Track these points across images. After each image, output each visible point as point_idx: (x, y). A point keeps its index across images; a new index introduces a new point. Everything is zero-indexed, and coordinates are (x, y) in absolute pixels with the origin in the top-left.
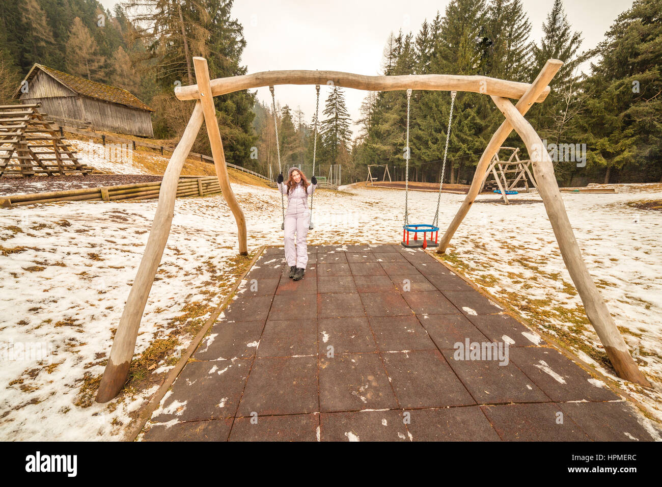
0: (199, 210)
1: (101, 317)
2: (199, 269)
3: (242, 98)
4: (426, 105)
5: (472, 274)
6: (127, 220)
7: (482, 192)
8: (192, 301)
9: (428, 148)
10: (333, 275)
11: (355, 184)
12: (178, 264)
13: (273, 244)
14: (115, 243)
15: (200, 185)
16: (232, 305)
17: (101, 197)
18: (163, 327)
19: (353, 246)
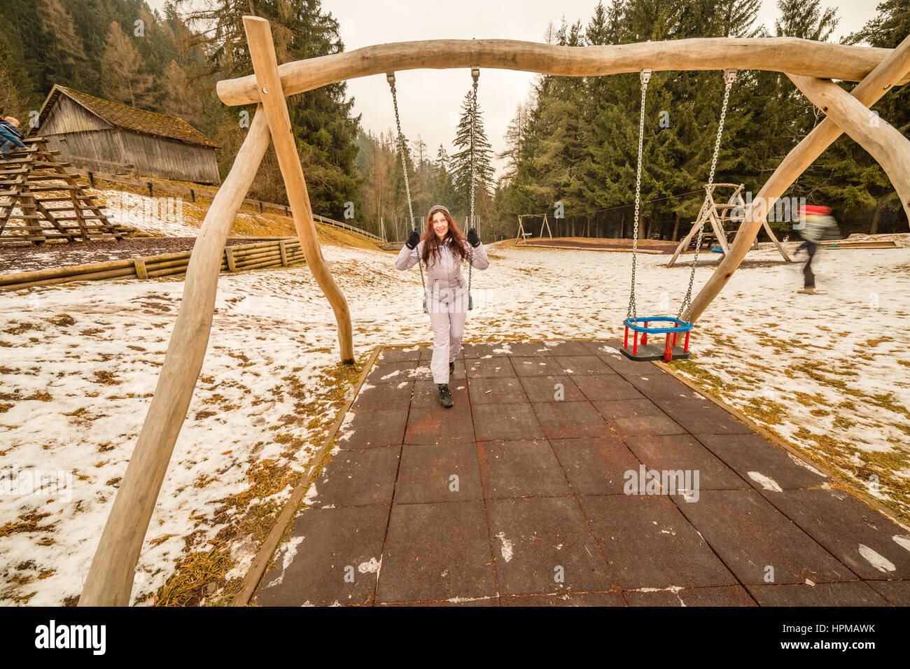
0: (280, 288)
1: (94, 504)
2: (277, 391)
3: (340, 126)
4: (602, 126)
5: (734, 397)
6: (169, 310)
7: (688, 250)
8: (261, 459)
9: (605, 188)
10: (497, 402)
11: (500, 242)
12: (243, 383)
13: (394, 343)
14: (144, 350)
15: (284, 250)
16: (331, 467)
17: (135, 273)
18: (205, 521)
19: (519, 344)
